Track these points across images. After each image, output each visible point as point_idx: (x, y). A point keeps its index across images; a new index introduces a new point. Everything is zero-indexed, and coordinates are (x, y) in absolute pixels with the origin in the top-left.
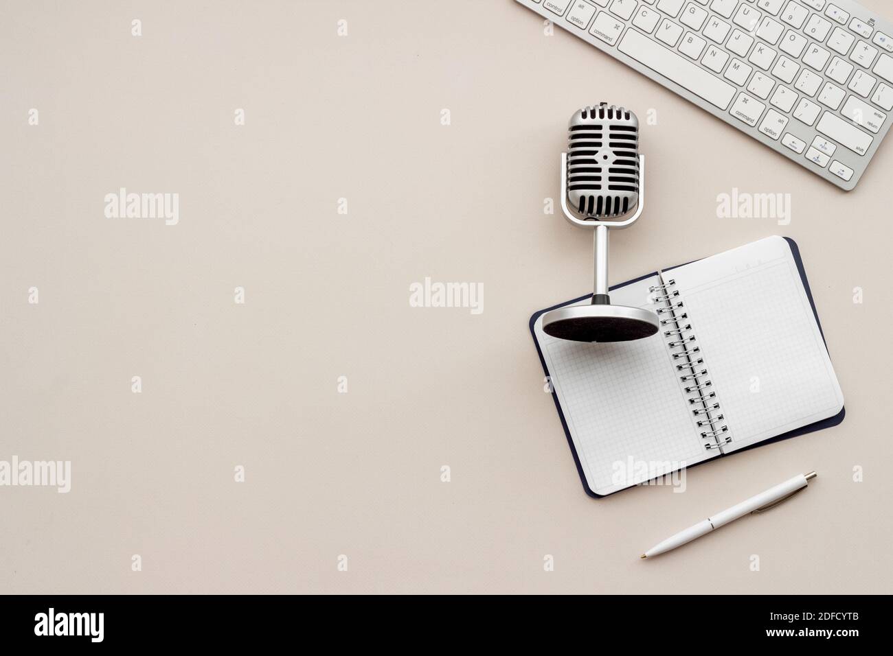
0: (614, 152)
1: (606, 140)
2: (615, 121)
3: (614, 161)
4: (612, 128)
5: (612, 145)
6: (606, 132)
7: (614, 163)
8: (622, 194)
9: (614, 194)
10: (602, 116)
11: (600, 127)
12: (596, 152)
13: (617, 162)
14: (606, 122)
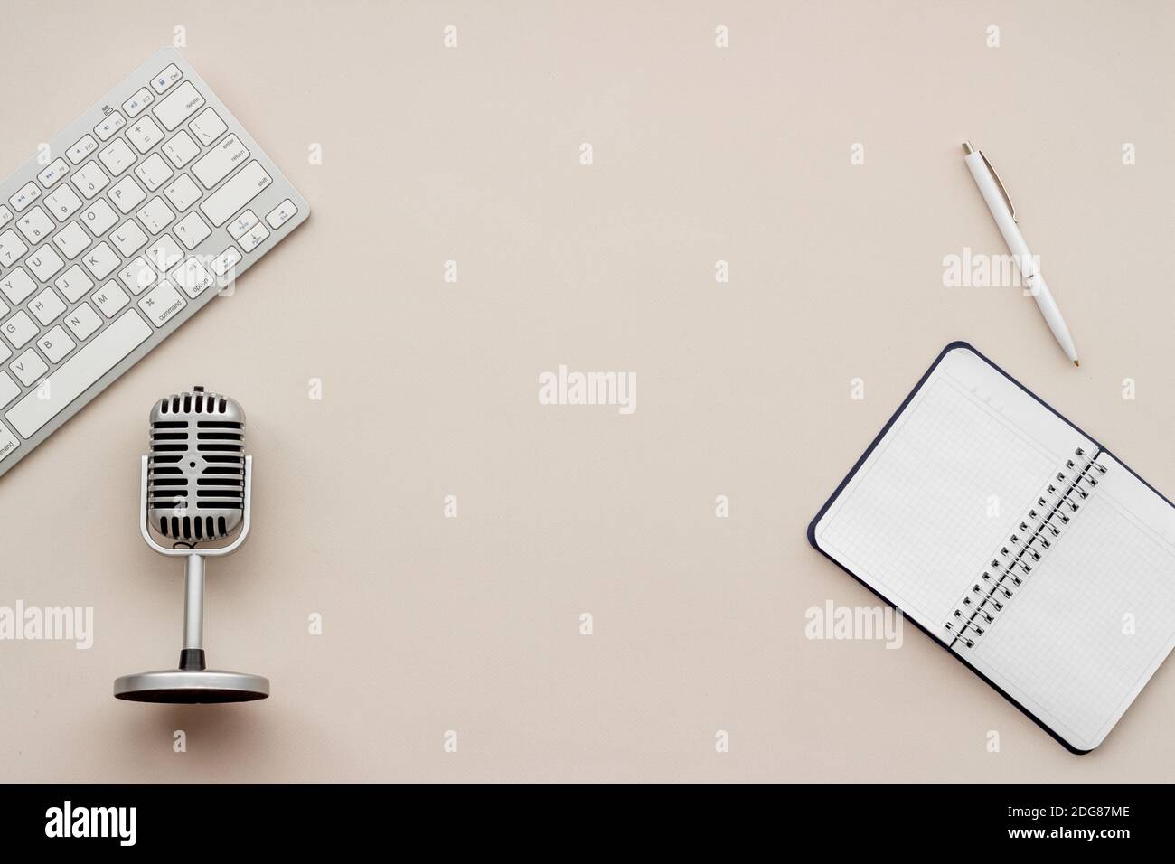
0: (205, 457)
1: (193, 441)
2: (205, 415)
3: (204, 468)
4: (201, 424)
5: (201, 447)
6: (193, 430)
7: (204, 472)
8: (215, 513)
9: (205, 513)
10: (187, 409)
11: (185, 425)
12: (180, 458)
13: (208, 471)
14: (193, 417)
